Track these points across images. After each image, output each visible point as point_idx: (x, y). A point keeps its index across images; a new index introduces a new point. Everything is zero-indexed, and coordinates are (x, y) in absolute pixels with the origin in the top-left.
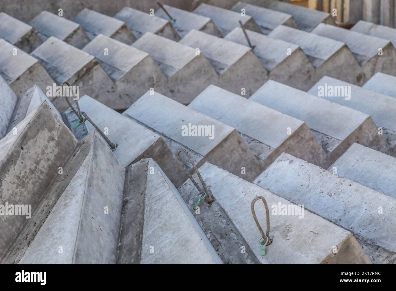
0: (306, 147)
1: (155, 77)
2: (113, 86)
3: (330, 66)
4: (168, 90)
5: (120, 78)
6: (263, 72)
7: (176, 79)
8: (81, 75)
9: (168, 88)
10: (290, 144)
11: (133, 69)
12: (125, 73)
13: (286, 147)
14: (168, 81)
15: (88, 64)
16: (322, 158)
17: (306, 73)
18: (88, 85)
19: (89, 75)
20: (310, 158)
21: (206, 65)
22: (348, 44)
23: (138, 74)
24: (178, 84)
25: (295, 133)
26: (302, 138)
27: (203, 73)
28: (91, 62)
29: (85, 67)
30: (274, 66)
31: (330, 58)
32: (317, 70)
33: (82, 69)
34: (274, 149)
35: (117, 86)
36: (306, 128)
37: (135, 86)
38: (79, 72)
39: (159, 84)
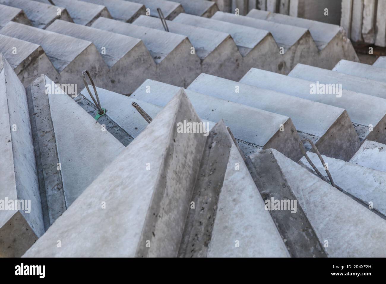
0: (345, 135)
1: (97, 66)
2: (57, 76)
3: (256, 54)
4: (110, 80)
5: (64, 67)
6: (197, 61)
7: (117, 68)
8: (26, 65)
9: (109, 78)
10: (333, 132)
11: (77, 58)
12: (69, 63)
13: (330, 135)
14: (109, 71)
15: (34, 53)
16: (357, 146)
17: (235, 61)
18: (32, 76)
19: (34, 64)
20: (348, 145)
21: (145, 54)
22: (271, 32)
23: (81, 64)
24: (119, 74)
25: (338, 121)
26: (343, 126)
27: (142, 62)
28: (36, 51)
29: (30, 56)
30: (207, 55)
31: (256, 47)
32: (244, 58)
33: (28, 58)
34: (320, 138)
35: (60, 76)
36: (346, 115)
37: (79, 76)
38: (24, 62)
39: (101, 73)
